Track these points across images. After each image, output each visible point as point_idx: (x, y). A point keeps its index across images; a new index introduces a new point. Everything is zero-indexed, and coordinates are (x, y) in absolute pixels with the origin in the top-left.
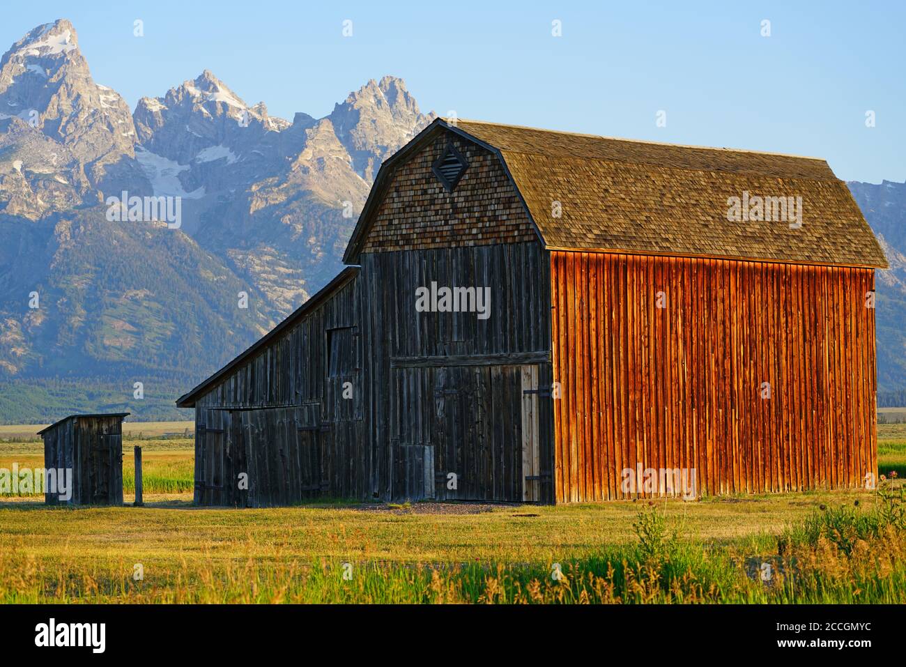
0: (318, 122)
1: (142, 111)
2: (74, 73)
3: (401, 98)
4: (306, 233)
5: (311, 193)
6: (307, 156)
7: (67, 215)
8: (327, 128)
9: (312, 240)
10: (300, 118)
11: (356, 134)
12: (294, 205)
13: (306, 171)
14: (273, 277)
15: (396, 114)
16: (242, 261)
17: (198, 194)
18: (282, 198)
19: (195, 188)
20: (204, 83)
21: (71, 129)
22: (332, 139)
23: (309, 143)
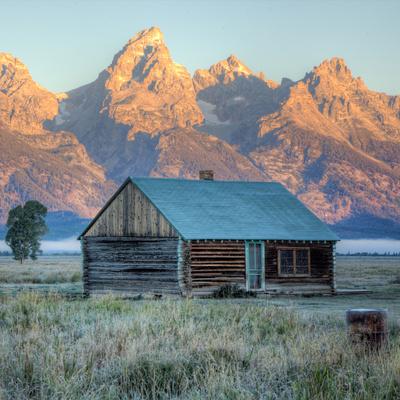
0: (296, 83)
1: (197, 77)
2: (162, 56)
3: (342, 70)
4: (293, 144)
5: (294, 122)
6: (291, 102)
7: (166, 133)
8: (302, 86)
9: (296, 148)
10: (285, 80)
11: (318, 90)
12: (285, 129)
13: (291, 110)
14: (275, 168)
15: (341, 79)
16: (258, 159)
17: (227, 123)
18: (278, 126)
19: (227, 119)
20: (230, 61)
21: (161, 87)
22: (305, 93)
23: (292, 94)
